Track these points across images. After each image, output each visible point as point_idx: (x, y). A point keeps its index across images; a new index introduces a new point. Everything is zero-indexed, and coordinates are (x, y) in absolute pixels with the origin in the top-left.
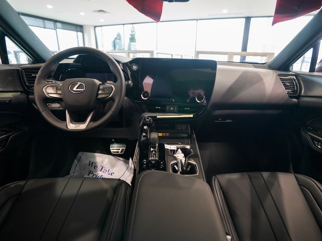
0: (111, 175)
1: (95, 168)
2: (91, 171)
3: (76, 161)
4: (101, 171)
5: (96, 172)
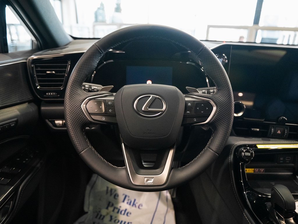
0: (139, 207)
1: (116, 197)
2: (109, 203)
3: (88, 188)
4: (124, 201)
5: (117, 203)
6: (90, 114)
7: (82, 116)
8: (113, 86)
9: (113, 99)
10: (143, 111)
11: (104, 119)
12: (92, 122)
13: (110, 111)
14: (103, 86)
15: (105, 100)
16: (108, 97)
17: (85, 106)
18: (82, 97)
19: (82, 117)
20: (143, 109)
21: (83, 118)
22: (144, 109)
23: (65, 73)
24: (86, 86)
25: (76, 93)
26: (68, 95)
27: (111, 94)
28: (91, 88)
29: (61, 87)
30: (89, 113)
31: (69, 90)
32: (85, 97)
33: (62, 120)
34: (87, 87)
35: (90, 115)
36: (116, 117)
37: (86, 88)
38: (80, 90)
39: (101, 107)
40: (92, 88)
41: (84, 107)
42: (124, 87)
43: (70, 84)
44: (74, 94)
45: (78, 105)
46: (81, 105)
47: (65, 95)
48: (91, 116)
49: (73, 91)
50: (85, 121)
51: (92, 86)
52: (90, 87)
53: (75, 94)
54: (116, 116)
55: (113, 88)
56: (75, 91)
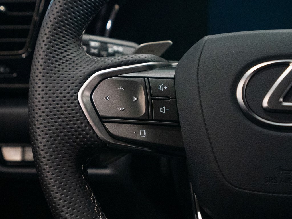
6: (102, 119)
7: (80, 125)
8: (170, 42)
9: (173, 76)
10: (265, 110)
11: (144, 135)
12: (109, 143)
13: (162, 110)
14: (139, 44)
15: (148, 78)
16: (155, 71)
17: (88, 94)
18: (80, 69)
19: (79, 127)
20: (265, 103)
21: (83, 131)
22: (269, 102)
23: (33, 10)
24: (93, 44)
25: (64, 57)
26: (42, 61)
27: (165, 62)
28: (106, 50)
29: (21, 52)
30: (100, 118)
31: (45, 48)
32: (91, 69)
33: (23, 147)
34: (94, 48)
35: (102, 122)
36: (180, 130)
37: (93, 51)
38: (74, 50)
39: (135, 99)
40: (110, 50)
41: (84, 100)
42: (206, 38)
43: (47, 31)
44: (56, 61)
45: (68, 93)
46: (77, 93)
47: (33, 64)
48: (104, 126)
49: (55, 51)
50: (88, 141)
51: (109, 45)
52: (104, 47)
53: (60, 59)
54: (179, 126)
55: (171, 48)
56: (62, 53)
